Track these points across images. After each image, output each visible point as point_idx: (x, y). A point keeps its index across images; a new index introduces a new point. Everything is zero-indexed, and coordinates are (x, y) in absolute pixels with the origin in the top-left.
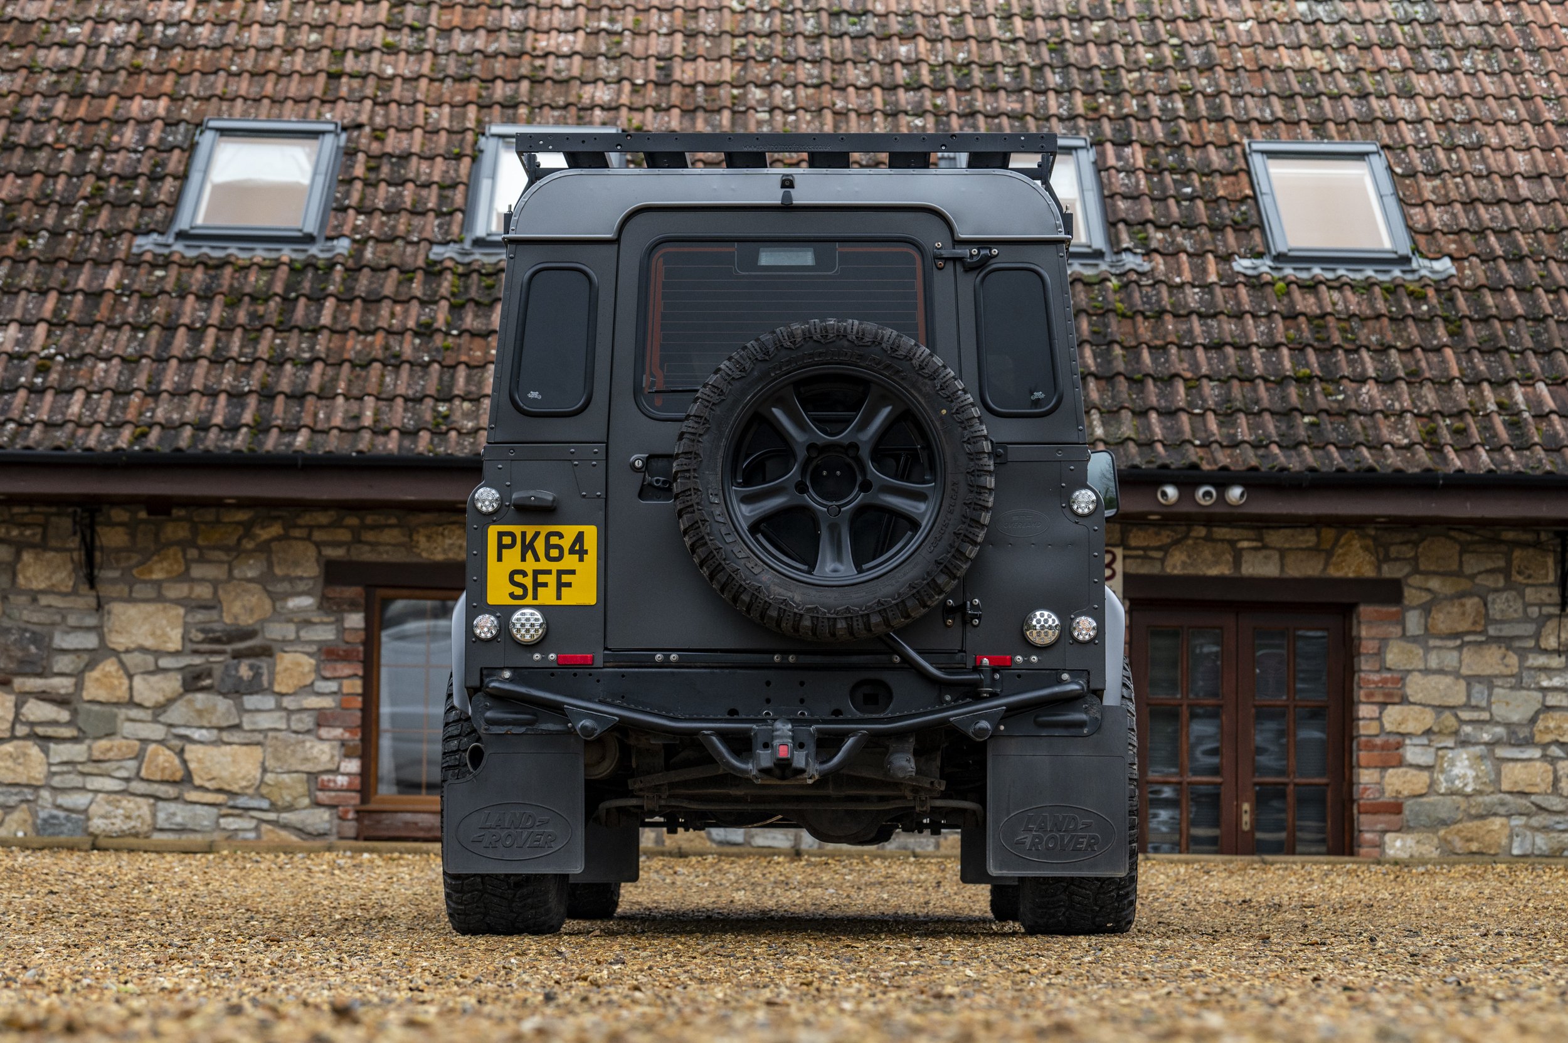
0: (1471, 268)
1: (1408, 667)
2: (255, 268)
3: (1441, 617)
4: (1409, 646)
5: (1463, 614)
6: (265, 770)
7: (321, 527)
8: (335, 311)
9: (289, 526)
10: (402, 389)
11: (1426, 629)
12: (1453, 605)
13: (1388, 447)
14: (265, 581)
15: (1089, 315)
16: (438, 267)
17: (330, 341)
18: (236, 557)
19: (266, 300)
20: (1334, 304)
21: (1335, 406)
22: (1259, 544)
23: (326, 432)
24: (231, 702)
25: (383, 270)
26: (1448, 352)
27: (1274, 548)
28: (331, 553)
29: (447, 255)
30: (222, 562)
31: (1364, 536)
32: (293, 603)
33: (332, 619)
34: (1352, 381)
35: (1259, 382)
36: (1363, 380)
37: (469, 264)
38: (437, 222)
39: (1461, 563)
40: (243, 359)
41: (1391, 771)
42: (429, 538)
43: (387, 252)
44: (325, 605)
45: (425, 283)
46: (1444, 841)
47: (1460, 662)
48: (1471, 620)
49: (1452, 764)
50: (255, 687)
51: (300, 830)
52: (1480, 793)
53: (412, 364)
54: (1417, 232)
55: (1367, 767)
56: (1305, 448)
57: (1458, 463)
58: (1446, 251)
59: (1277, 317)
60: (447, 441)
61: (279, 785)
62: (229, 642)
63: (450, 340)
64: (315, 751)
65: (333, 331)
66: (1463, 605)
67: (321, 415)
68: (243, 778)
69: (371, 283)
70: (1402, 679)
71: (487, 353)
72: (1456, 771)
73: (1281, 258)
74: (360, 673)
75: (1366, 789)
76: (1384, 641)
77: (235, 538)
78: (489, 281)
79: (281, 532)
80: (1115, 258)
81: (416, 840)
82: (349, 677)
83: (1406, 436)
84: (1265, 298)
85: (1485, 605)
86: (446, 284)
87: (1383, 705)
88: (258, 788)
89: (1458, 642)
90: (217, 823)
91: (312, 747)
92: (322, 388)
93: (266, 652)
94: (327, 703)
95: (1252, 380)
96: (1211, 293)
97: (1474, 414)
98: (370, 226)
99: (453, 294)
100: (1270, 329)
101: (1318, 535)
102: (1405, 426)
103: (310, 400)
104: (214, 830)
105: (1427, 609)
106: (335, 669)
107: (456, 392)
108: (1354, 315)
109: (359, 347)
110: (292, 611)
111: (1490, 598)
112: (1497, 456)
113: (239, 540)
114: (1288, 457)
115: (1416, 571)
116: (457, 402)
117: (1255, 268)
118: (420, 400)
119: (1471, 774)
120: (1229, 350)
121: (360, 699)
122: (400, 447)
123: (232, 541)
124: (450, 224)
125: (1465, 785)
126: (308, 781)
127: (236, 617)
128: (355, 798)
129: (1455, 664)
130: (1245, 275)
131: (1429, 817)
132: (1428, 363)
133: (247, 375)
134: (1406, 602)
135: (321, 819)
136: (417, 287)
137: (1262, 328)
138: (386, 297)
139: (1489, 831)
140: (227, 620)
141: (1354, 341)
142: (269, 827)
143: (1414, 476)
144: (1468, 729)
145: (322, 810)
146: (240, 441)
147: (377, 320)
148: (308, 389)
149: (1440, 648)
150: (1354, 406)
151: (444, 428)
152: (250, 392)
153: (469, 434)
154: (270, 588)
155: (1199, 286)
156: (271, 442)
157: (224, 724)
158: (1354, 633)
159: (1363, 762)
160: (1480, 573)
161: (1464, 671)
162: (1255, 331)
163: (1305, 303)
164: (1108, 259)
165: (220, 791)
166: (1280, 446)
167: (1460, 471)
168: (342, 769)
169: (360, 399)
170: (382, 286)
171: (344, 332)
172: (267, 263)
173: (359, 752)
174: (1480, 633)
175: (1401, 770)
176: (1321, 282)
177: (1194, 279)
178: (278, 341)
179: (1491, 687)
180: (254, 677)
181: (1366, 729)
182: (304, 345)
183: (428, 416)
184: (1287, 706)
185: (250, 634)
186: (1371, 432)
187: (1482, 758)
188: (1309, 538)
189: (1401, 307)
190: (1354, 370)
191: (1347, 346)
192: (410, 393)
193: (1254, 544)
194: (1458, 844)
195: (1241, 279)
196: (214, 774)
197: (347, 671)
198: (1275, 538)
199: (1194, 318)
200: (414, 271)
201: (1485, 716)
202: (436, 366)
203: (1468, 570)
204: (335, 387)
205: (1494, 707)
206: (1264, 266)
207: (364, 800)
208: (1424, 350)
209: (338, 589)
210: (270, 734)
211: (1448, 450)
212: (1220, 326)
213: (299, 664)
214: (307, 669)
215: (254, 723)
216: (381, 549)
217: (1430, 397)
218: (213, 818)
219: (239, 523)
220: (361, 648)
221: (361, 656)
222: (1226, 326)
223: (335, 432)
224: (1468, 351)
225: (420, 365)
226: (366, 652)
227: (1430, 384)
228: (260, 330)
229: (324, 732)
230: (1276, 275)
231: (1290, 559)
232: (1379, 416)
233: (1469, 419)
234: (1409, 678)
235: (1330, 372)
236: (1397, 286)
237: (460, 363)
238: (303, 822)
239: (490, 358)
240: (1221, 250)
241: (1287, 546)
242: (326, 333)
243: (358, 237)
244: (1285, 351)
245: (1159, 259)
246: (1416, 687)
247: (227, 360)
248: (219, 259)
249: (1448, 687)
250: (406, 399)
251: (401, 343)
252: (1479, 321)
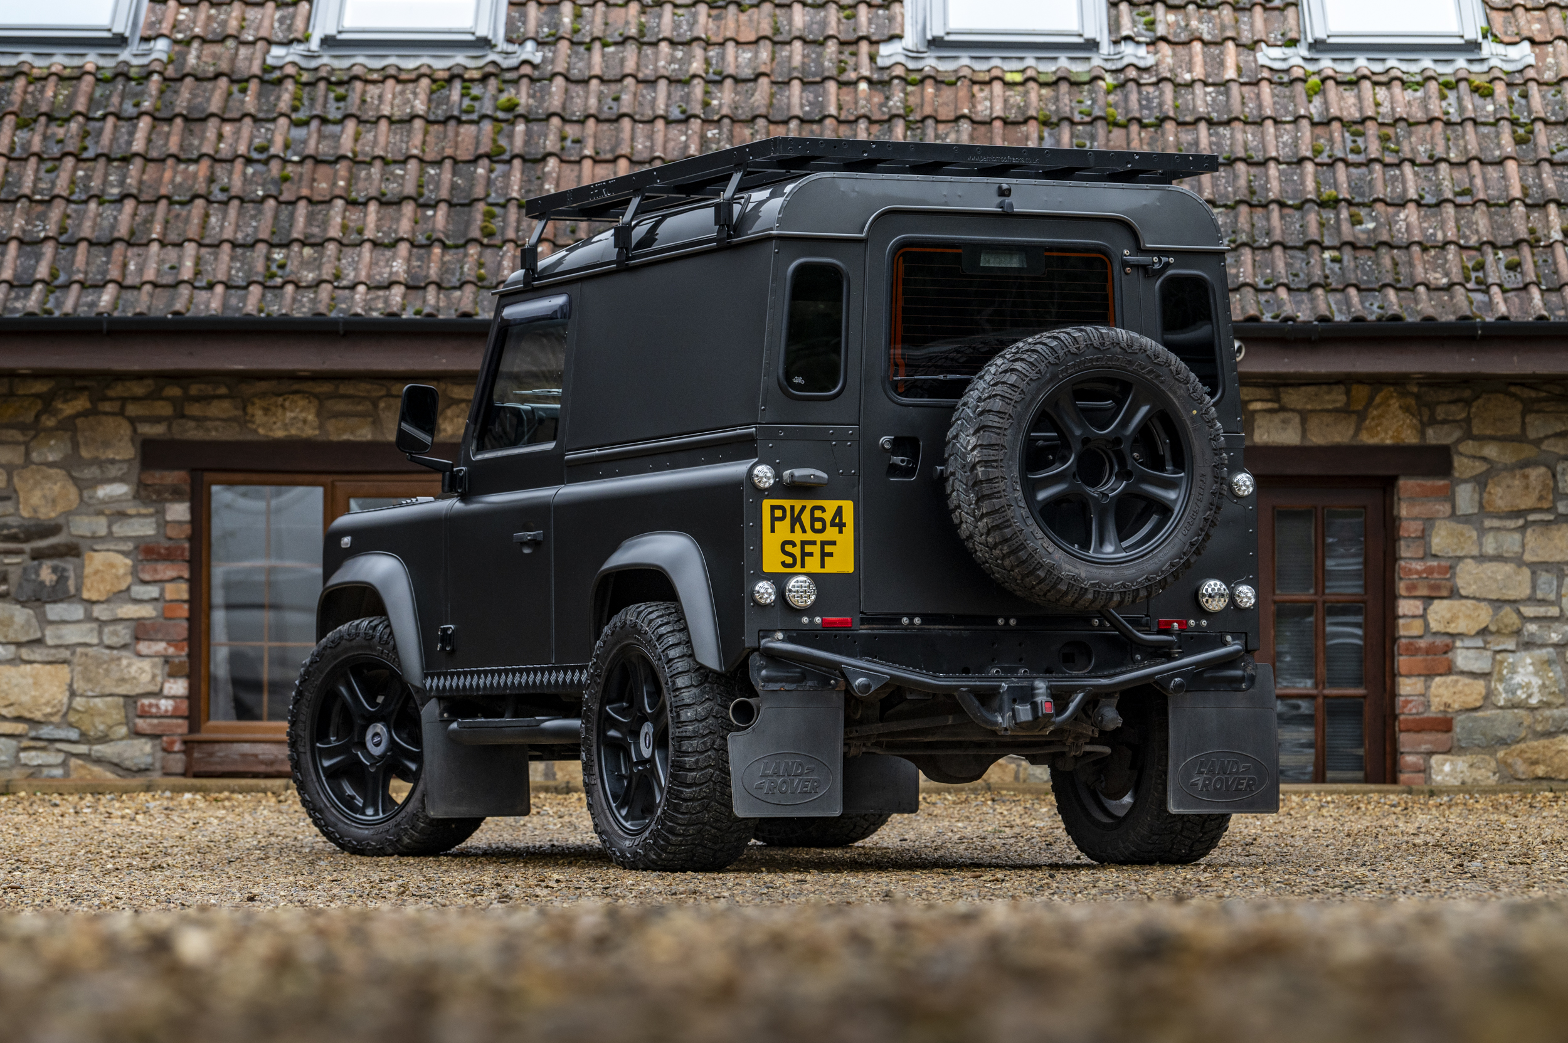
0: (1555, 56)
1: (1459, 553)
2: (53, 79)
3: (1499, 491)
4: (1460, 527)
5: (1527, 487)
6: (73, 694)
7: (135, 399)
8: (150, 133)
9: (98, 398)
10: (228, 234)
11: (1481, 506)
12: (1514, 477)
13: (1421, 289)
14: (70, 465)
15: (1072, 123)
16: (277, 74)
17: (143, 172)
18: (35, 437)
19: (67, 120)
20: (1378, 105)
21: (1363, 237)
22: (1276, 406)
23: (137, 288)
24: (31, 612)
25: (209, 79)
26: (1511, 165)
27: (1293, 410)
28: (147, 430)
29: (289, 59)
30: (17, 443)
31: (1404, 394)
32: (104, 491)
33: (151, 510)
34: (1387, 204)
35: (1274, 207)
36: (1403, 205)
37: (316, 69)
38: (278, 15)
39: (1523, 424)
40: (38, 197)
41: (1438, 679)
42: (266, 411)
43: (216, 57)
44: (143, 493)
45: (259, 95)
46: (1503, 767)
47: (1523, 546)
48: (1536, 495)
49: (1513, 670)
50: (59, 593)
51: (116, 765)
52: (1548, 705)
53: (242, 200)
54: (1493, 8)
55: (1409, 676)
56: (1319, 292)
57: (1502, 309)
58: (1526, 33)
59: (1305, 123)
60: (282, 297)
61: (89, 712)
62: (27, 540)
63: (290, 168)
64: (133, 670)
65: (147, 160)
66: (1526, 477)
67: (132, 267)
68: (47, 704)
69: (194, 95)
70: (1451, 567)
71: (334, 184)
72: (1518, 679)
73: (1318, 46)
74: (186, 575)
75: (1407, 702)
76: (1429, 522)
77: (33, 414)
78: (341, 90)
79: (88, 405)
80: (1112, 49)
81: (256, 775)
82: (172, 580)
83: (1447, 274)
84: (1292, 98)
85: (1554, 476)
86: (286, 96)
87: (1429, 599)
88: (65, 714)
89: (1521, 522)
90: (17, 757)
91: (129, 665)
92: (132, 233)
93: (73, 551)
94: (146, 611)
95: (1265, 206)
96: (1227, 93)
97: (1533, 244)
98: (194, 22)
99: (295, 109)
100: (1296, 140)
101: (1348, 393)
102: (1446, 261)
103: (119, 247)
104: (12, 767)
105: (1481, 482)
106: (155, 571)
107: (295, 235)
108: (1401, 119)
109: (178, 179)
110: (103, 502)
111: (1559, 468)
112: (1554, 298)
113: (37, 417)
114: (1299, 303)
115: (1469, 436)
116: (296, 248)
117: (1284, 60)
118: (252, 246)
119: (1536, 682)
120: (1241, 167)
121: (186, 606)
122: (225, 305)
123: (29, 417)
124: (293, 17)
125: (1530, 696)
126: (125, 706)
127: (35, 511)
128: (182, 726)
129: (1517, 548)
130: (1271, 69)
131: (1484, 735)
132: (1485, 180)
133: (43, 217)
134: (1457, 474)
135: (141, 751)
136: (250, 102)
137: (1285, 138)
138: (213, 115)
139: (1559, 752)
140: (25, 513)
141: (1397, 152)
142: (80, 762)
143: (1448, 325)
144: (1532, 628)
145: (143, 740)
146: (32, 301)
147: (201, 144)
148: (116, 235)
149: (1498, 529)
150: (1385, 237)
151: (279, 281)
152: (47, 238)
153: (308, 287)
154: (75, 474)
155: (1213, 84)
156: (69, 303)
157: (24, 639)
158: (1395, 512)
159: (1403, 670)
160: (1547, 437)
161: (1528, 557)
162: (1275, 141)
163: (1344, 103)
164: (1106, 48)
165: (19, 719)
166: (1289, 289)
167: (1504, 318)
168: (166, 692)
169: (180, 245)
170: (208, 100)
171: (162, 161)
172: (67, 72)
173: (187, 670)
174: (1548, 510)
175: (1450, 679)
176: (1365, 77)
177: (1207, 75)
178: (80, 173)
179: (1561, 577)
180: (57, 582)
181: (1407, 628)
182: (112, 178)
183: (260, 266)
184: (1315, 602)
185: (53, 529)
186: (1403, 270)
187: (1549, 662)
188: (1337, 398)
189: (1461, 108)
190: (1393, 191)
191: (1389, 159)
192: (240, 236)
193: (1269, 405)
194: (1521, 767)
195: (1266, 74)
196: (12, 699)
197: (171, 573)
198: (1293, 398)
199: (1203, 127)
200: (247, 80)
201: (1554, 611)
202: (271, 202)
203: (1532, 434)
204: (149, 231)
205: (1564, 600)
206: (1296, 57)
207: (194, 727)
208: (1482, 162)
209: (158, 474)
210: (79, 650)
211: (1495, 290)
212: (1232, 137)
213: (112, 565)
214: (121, 571)
215: (60, 637)
216: (209, 424)
217: (1481, 220)
218: (12, 751)
219: (37, 396)
220: (187, 545)
221: (187, 554)
222: (1239, 136)
223: (147, 288)
224: (1537, 164)
225: (252, 201)
226: (192, 550)
227: (1482, 207)
228: (60, 159)
229: (143, 647)
230: (1311, 68)
231: (1313, 423)
232: (1416, 249)
233: (1526, 250)
234: (1461, 565)
235: (1362, 195)
236: (1458, 81)
237: (300, 198)
238: (119, 755)
239: (337, 192)
240: (1246, 37)
241: (1309, 407)
242: (138, 162)
243: (180, 36)
244: (1309, 167)
245: (1164, 48)
246: (1468, 577)
247: (19, 198)
248: (10, 67)
249: (1509, 577)
250: (234, 245)
251: (230, 173)
252: (1556, 124)
